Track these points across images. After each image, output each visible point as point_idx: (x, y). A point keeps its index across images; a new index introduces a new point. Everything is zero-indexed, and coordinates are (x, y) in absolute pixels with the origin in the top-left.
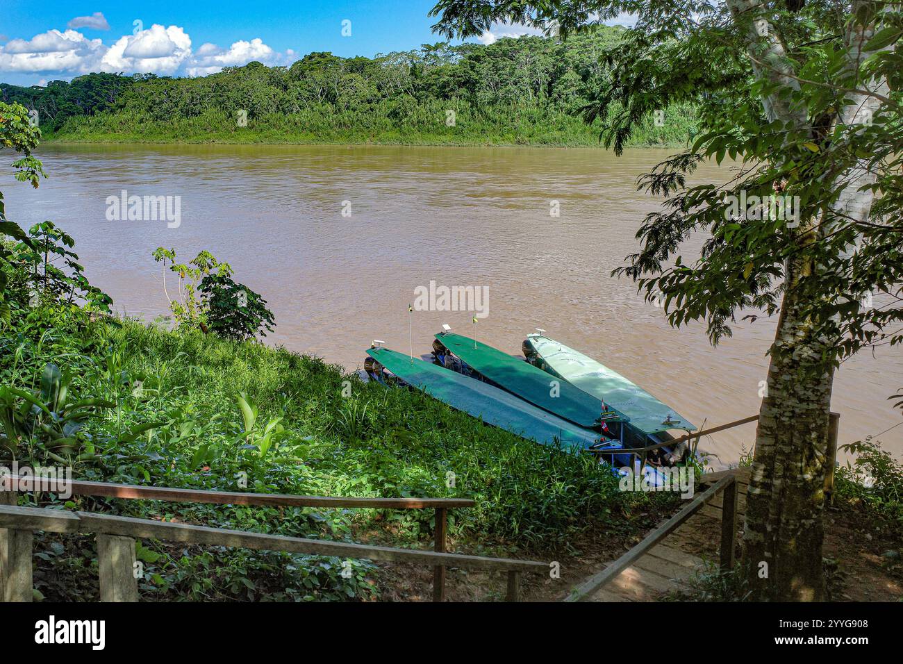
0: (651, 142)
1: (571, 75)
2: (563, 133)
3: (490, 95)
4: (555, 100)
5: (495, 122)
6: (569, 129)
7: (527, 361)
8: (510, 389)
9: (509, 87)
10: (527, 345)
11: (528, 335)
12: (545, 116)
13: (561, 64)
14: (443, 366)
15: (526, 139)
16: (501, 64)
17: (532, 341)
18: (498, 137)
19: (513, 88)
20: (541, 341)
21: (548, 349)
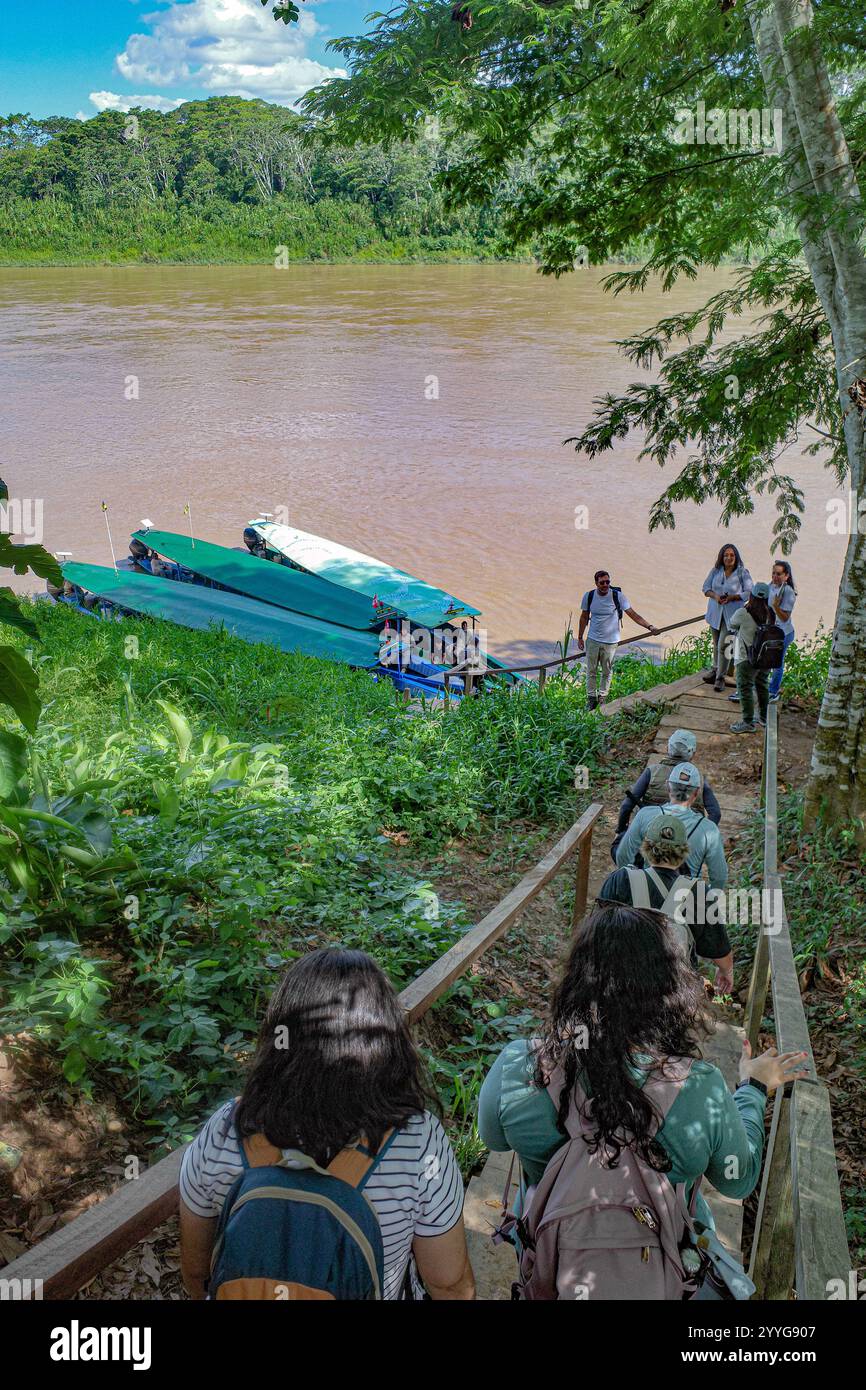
0: (313, 257)
1: (204, 166)
2: (204, 247)
3: (98, 193)
4: (188, 202)
5: (110, 232)
6: (210, 240)
7: (252, 553)
8: (253, 594)
9: (123, 182)
10: (251, 534)
11: (251, 523)
12: (177, 223)
13: (188, 152)
14: (151, 574)
15: (156, 255)
16: (109, 149)
17: (257, 529)
18: (117, 254)
19: (130, 183)
20: (269, 528)
21: (281, 537)
